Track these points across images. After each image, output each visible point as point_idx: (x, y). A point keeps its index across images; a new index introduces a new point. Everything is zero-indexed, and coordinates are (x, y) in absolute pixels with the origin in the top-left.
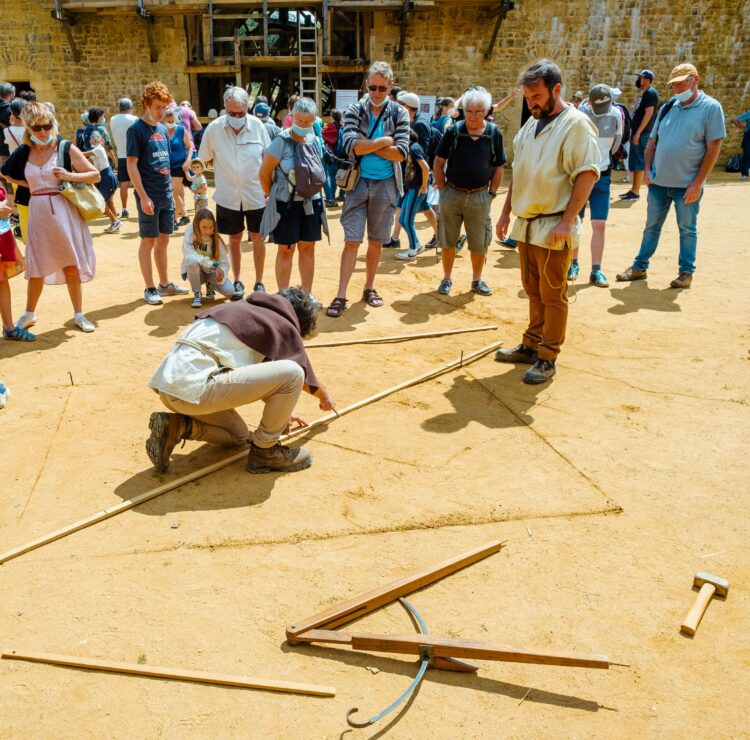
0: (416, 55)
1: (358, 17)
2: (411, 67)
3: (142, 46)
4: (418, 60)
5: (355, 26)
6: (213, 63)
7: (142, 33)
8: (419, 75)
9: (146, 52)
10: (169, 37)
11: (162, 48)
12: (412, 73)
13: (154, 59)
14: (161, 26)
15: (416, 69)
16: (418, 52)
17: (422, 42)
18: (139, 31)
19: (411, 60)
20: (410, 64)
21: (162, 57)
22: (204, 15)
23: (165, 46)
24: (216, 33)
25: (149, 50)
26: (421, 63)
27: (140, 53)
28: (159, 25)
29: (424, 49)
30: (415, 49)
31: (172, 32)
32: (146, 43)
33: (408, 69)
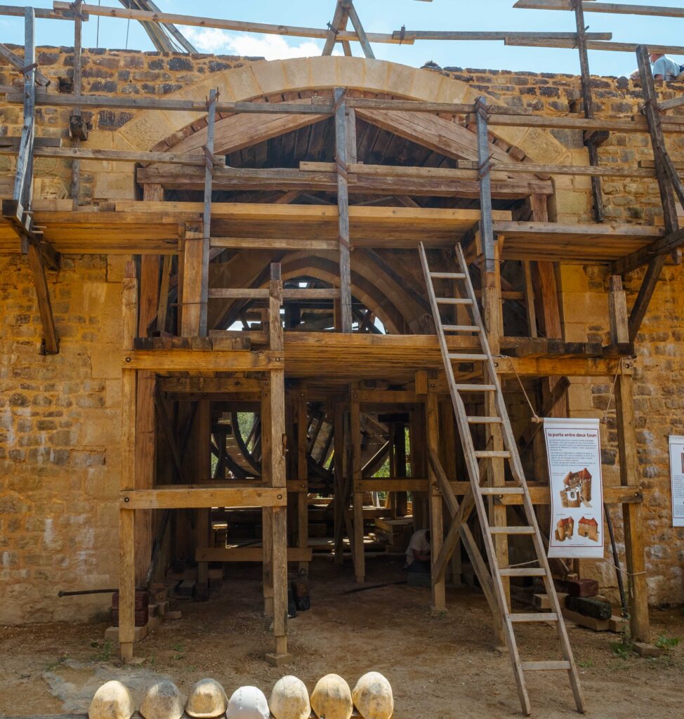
0: (658, 351)
1: (528, 272)
2: (650, 375)
3: (23, 319)
4: (662, 360)
5: (523, 289)
6: (211, 344)
7: (26, 291)
8: (668, 393)
9: (32, 332)
10: (94, 301)
11: (74, 324)
12: (652, 387)
13: (50, 348)
14: (76, 276)
15: (659, 378)
16: (661, 345)
17: (664, 327)
18: (21, 286)
19: (648, 361)
20: (646, 368)
21: (70, 345)
22: (189, 235)
23: (81, 319)
24: (215, 280)
25: (40, 327)
26: (669, 367)
27: (19, 334)
28: (71, 275)
29: (671, 338)
30: (653, 340)
31: (101, 290)
32: (35, 312)
33: (642, 379)
